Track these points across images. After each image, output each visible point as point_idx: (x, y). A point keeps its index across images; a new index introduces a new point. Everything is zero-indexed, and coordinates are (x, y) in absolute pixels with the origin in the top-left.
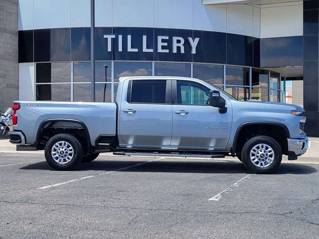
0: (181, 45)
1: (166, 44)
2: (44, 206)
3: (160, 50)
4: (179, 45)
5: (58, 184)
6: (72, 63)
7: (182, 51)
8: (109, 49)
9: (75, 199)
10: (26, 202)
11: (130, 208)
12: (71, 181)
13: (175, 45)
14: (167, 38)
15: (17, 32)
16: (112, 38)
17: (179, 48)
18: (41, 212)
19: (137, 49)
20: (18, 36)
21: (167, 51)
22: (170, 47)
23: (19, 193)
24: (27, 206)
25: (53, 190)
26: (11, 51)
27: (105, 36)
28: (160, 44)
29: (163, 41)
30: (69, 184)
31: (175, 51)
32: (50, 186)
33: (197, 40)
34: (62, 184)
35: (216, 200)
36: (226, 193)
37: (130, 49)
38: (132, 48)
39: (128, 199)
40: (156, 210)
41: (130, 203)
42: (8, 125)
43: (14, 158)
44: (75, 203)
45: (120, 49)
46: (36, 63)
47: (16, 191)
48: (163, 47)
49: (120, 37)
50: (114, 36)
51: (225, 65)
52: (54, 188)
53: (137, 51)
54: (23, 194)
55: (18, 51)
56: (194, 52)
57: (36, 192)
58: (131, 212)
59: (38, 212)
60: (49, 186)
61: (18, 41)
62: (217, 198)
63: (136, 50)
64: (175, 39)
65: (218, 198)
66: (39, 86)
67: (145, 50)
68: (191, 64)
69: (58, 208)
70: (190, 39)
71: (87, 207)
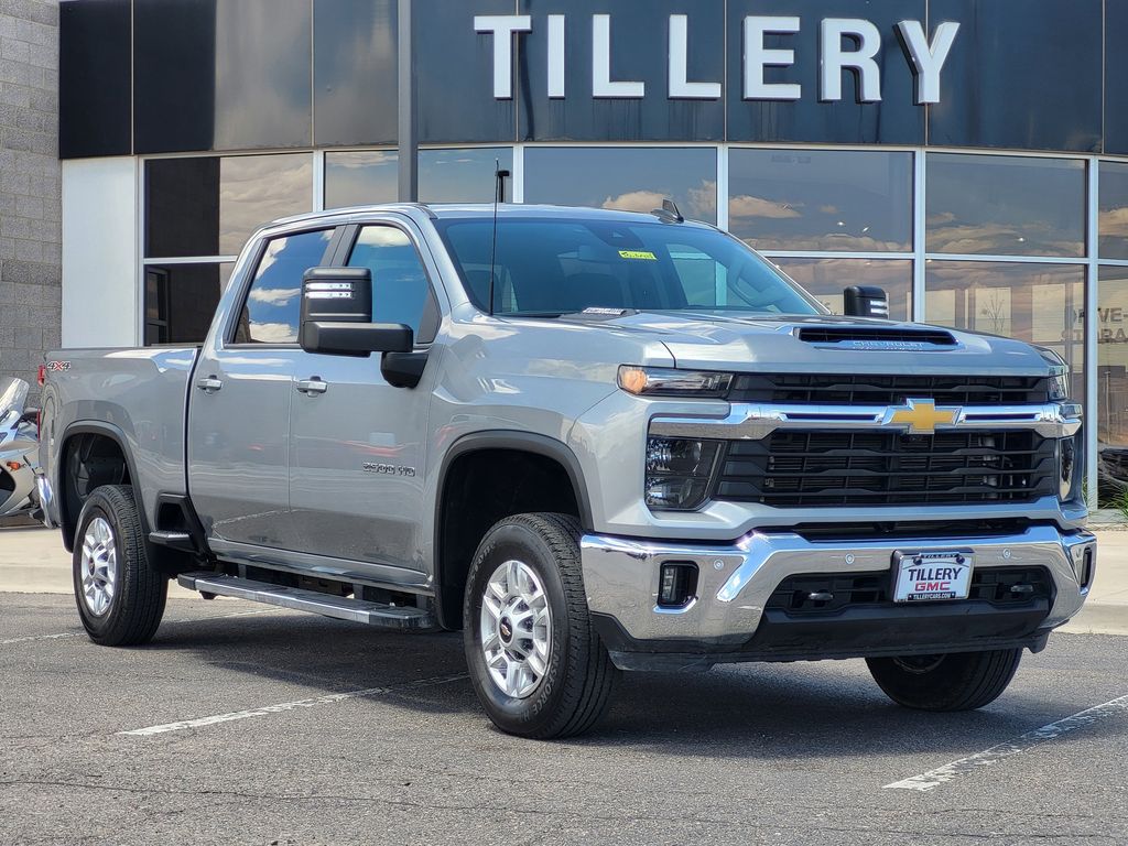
0: (865, 60)
1: (786, 57)
2: (139, 796)
3: (756, 87)
4: (851, 59)
5: (215, 719)
6: (318, 157)
7: (872, 90)
8: (502, 86)
9: (279, 776)
10: (66, 782)
11: (516, 811)
12: (275, 709)
13: (834, 60)
14: (791, 24)
15: (52, 7)
16: (513, 33)
17: (852, 75)
18: (124, 819)
19: (642, 85)
20: (57, 29)
21: (792, 91)
22: (807, 70)
23: (36, 750)
24: (64, 794)
25: (187, 742)
26: (22, 102)
27: (481, 23)
28: (757, 57)
29: (773, 40)
30: (265, 718)
31: (832, 89)
32: (179, 724)
33: (948, 32)
34: (232, 718)
35: (921, 787)
36: (985, 762)
37: (603, 85)
38: (613, 78)
39: (517, 777)
40: (631, 818)
41: (522, 794)
42: (9, 464)
43: (30, 613)
44: (276, 790)
45: (556, 86)
46: (146, 161)
47: (23, 742)
48: (773, 73)
49: (556, 25)
50: (524, 23)
51: (1094, 161)
52: (194, 732)
53: (642, 94)
54: (54, 753)
55: (57, 101)
56: (930, 91)
57: (111, 745)
58: (515, 823)
59: (112, 817)
60: (175, 726)
61: (57, 53)
62: (928, 780)
63: (636, 89)
64: (833, 28)
65: (935, 780)
66: (159, 275)
67: (679, 86)
68: (914, 153)
69: (196, 805)
70: (913, 30)
71: (325, 805)
